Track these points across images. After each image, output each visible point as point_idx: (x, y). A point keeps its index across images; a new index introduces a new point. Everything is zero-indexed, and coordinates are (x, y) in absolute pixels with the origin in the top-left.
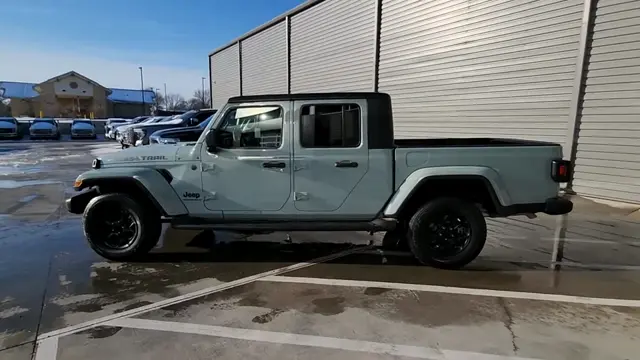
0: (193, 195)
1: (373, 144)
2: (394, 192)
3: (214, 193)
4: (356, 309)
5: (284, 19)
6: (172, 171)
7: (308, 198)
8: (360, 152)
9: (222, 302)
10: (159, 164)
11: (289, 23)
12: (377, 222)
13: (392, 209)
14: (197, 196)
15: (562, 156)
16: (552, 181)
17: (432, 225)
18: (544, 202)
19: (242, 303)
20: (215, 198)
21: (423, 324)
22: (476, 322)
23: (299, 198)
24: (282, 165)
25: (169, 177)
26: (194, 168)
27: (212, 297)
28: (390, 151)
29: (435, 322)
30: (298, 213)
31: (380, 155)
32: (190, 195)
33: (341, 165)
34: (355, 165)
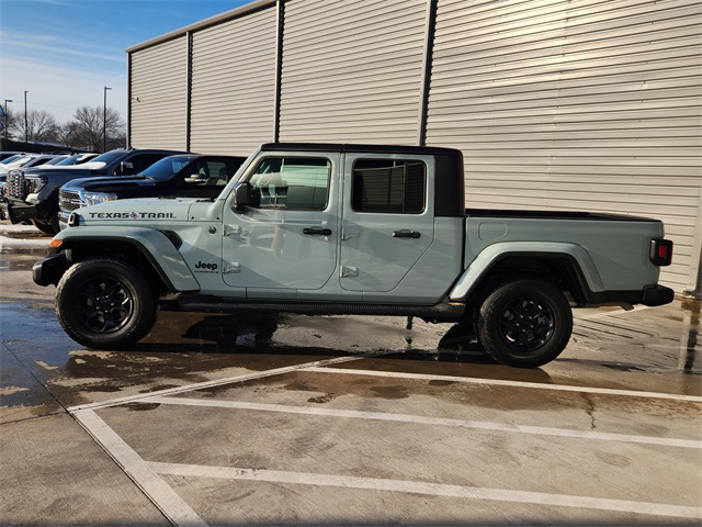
0: (209, 266)
1: (440, 211)
2: (463, 271)
3: (236, 264)
4: (422, 396)
5: (274, 4)
6: (180, 233)
7: (356, 275)
8: (424, 220)
9: (264, 387)
10: (164, 223)
11: (282, 12)
12: (440, 308)
13: (459, 292)
14: (214, 267)
15: (663, 235)
16: (650, 263)
17: (507, 314)
18: (641, 288)
19: (288, 388)
20: (239, 270)
21: (498, 408)
22: (554, 409)
23: (346, 274)
24: (327, 232)
25: (177, 242)
26: (213, 231)
27: (249, 383)
28: (461, 219)
29: (510, 407)
30: (344, 292)
31: (448, 225)
32: (204, 266)
33: (399, 235)
34: (416, 235)
